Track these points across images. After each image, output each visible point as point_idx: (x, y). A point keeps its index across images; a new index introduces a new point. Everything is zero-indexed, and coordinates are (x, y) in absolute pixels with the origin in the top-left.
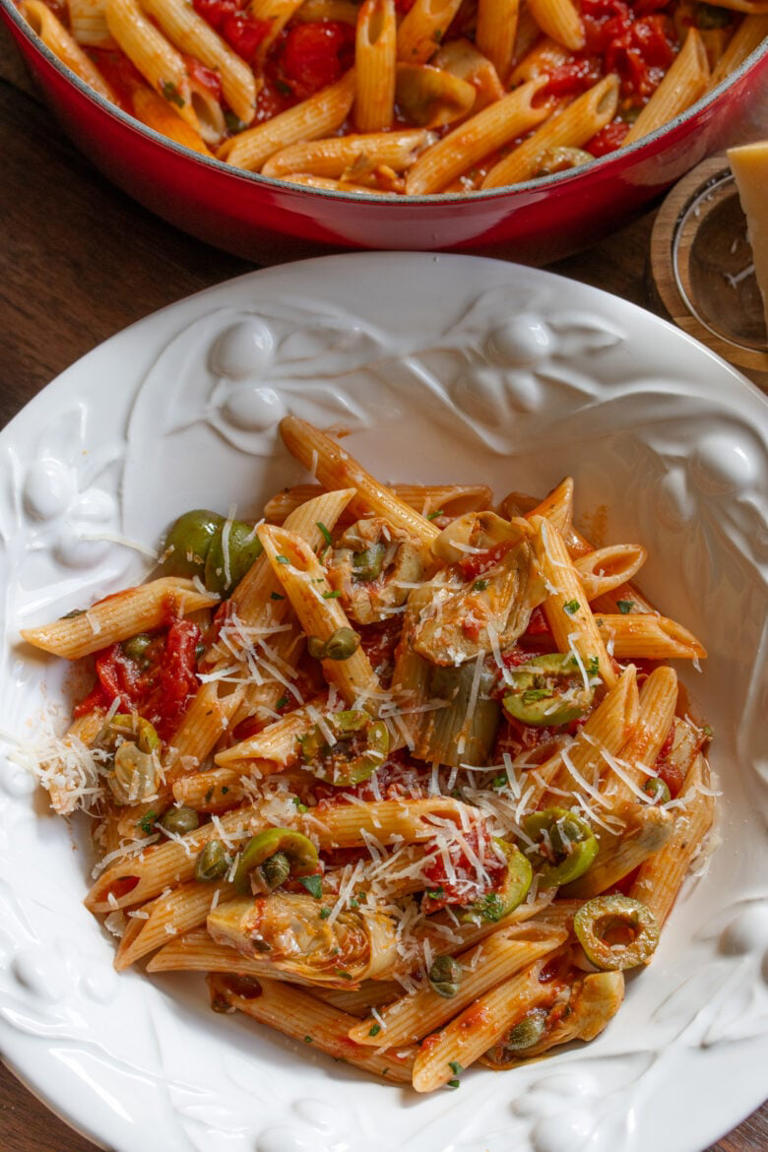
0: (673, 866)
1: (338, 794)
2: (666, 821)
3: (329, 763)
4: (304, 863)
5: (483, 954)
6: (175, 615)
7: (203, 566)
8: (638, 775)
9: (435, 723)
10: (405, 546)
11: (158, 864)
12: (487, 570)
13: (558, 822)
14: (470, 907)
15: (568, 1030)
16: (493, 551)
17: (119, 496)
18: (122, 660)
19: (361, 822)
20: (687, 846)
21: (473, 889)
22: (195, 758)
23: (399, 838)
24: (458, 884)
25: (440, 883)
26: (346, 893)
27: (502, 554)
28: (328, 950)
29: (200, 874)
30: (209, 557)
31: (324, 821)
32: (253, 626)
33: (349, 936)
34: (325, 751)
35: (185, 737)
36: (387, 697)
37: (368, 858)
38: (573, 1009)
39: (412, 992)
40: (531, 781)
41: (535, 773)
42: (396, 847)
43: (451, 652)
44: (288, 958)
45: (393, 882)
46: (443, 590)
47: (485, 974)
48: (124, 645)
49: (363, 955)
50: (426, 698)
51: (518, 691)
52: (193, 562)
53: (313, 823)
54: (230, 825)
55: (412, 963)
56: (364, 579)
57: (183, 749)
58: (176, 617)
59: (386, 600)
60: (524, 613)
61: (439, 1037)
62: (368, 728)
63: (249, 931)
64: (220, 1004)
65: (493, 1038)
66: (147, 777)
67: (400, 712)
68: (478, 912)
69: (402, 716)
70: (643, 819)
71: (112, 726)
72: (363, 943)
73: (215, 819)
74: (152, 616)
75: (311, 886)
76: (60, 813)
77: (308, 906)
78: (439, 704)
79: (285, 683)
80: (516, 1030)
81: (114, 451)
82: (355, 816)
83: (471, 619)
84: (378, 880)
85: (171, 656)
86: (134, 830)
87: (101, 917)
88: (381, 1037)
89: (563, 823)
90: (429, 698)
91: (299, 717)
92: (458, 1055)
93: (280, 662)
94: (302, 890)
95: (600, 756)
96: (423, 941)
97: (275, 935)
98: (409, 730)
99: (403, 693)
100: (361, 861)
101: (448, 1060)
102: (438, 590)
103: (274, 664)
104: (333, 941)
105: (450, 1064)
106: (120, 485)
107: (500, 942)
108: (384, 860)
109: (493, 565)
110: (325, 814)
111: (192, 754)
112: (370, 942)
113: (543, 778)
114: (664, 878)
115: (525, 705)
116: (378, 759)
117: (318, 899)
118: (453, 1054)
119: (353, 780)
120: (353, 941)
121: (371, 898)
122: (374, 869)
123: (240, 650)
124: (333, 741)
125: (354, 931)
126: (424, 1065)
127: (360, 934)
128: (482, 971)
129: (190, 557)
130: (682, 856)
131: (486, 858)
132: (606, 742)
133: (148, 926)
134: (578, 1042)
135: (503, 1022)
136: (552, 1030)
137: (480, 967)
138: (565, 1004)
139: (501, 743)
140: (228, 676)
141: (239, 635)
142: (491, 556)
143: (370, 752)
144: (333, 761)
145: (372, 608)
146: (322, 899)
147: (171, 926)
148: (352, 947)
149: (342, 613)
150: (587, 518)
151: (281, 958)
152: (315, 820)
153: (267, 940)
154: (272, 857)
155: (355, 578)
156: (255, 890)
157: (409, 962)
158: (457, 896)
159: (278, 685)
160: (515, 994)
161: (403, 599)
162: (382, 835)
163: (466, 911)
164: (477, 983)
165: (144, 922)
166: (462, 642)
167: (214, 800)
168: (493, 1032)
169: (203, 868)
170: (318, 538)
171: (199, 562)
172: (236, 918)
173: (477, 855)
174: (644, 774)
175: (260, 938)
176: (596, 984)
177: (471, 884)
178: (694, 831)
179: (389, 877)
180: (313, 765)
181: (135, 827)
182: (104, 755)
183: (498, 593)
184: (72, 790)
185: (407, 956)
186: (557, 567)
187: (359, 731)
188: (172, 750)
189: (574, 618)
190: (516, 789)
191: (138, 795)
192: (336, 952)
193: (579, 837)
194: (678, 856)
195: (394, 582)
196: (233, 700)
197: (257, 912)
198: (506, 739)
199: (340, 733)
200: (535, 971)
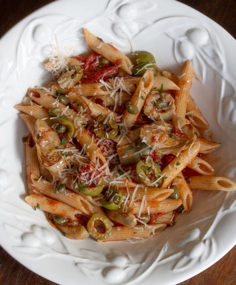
0: (128, 233)
1: (92, 133)
2: (133, 222)
3: (99, 126)
4: (67, 135)
5: (72, 195)
6: (118, 65)
7: (137, 65)
8: (146, 209)
9: (128, 147)
10: (171, 111)
11: (47, 100)
12: (177, 135)
13: (116, 194)
14: (79, 183)
15: (66, 230)
16: (184, 134)
17: (140, 31)
18: (97, 59)
19: (87, 143)
20: (135, 234)
21: (85, 181)
22: (82, 93)
23: (88, 155)
24: (83, 176)
25: (81, 171)
26: (66, 150)
27: (183, 137)
28: (47, 154)
29: (50, 111)
30: (140, 65)
31: (82, 134)
32: (124, 84)
33: (55, 157)
34: (101, 123)
35: (85, 87)
36: (128, 131)
37: (80, 151)
38: (72, 227)
39: (52, 184)
40: (125, 181)
41: (127, 181)
42: (86, 156)
43: (145, 138)
44: (40, 146)
45: (76, 161)
46: (165, 127)
47: (68, 199)
48: (102, 58)
49: (51, 164)
50: (133, 141)
51: (145, 164)
52: (137, 62)
53: (80, 131)
54: (68, 112)
55: (60, 179)
56: (155, 105)
57: (82, 88)
58: (117, 66)
59: (154, 115)
60: (168, 151)
61: (44, 197)
62: (114, 130)
63: (40, 131)
64: (25, 139)
65: (52, 211)
66: (66, 82)
67: (125, 136)
68: (79, 186)
69: (125, 137)
70: (130, 215)
71: (75, 66)
72: (55, 162)
73: (68, 107)
74: (113, 59)
75: (63, 140)
76: (45, 67)
77: (57, 142)
78: (134, 145)
79: (116, 103)
80: (58, 217)
81: (149, 22)
82: (88, 141)
83: (157, 138)
84: (75, 156)
85: (104, 70)
86: (54, 90)
87: (27, 95)
88: (35, 183)
89: (116, 195)
90: (134, 142)
91: (108, 112)
92: (42, 205)
93: (121, 98)
94: (61, 139)
95: (143, 196)
96: (66, 178)
97: (43, 138)
98: (122, 141)
99: (131, 134)
100: (78, 150)
101: (39, 203)
102: (164, 126)
103: (119, 97)
104: (51, 154)
105: (38, 204)
106: (143, 30)
107: (78, 198)
108: (81, 155)
109: (179, 136)
110: (84, 133)
111: (82, 91)
112: (55, 163)
113: (127, 184)
114: (123, 233)
115: (141, 168)
116: (107, 137)
117: (61, 144)
118: (41, 203)
119: (97, 135)
120: (53, 159)
121: (68, 157)
122: (77, 154)
123: (116, 86)
124: (105, 123)
125: (57, 158)
126: (33, 197)
127: (57, 160)
128: (68, 198)
129: (137, 60)
130: (132, 234)
131: (96, 180)
132: (148, 195)
133: (29, 107)
134: (64, 234)
135: (58, 211)
136: (64, 226)
137: (68, 196)
138: (72, 225)
139: (130, 166)
140: (107, 87)
141: (119, 82)
142: (181, 134)
143: (107, 134)
144: (100, 127)
145: (149, 113)
146: (61, 145)
147: (32, 112)
148: (52, 160)
149: (143, 105)
150: (216, 156)
151: (39, 144)
152: (81, 131)
153: (41, 137)
154: (63, 125)
155: (153, 103)
156: (52, 127)
157: (59, 178)
158: (80, 178)
159: (114, 102)
160: (67, 210)
161: (158, 120)
162: (87, 150)
163: (78, 183)
164: (64, 199)
165: (30, 105)
166: (149, 139)
167: (74, 104)
168: (54, 210)
169: (51, 111)
170: (159, 87)
171: (138, 63)
172: (41, 126)
173: (94, 177)
174: (147, 211)
175: (40, 135)
176: (81, 229)
177: (86, 179)
178: (141, 234)
179: (77, 159)
180: (96, 123)
181: (55, 89)
182: (67, 69)
183: (171, 142)
184: (53, 67)
185: (60, 176)
186: (188, 154)
187: (111, 128)
188: (80, 86)
189: (175, 166)
190: (120, 178)
191: (61, 83)
192: (48, 156)
193: (115, 202)
194: (131, 233)
195: (160, 114)
196: (102, 93)
197: (47, 130)
198: (131, 167)
199: (108, 123)
200: (76, 212)
